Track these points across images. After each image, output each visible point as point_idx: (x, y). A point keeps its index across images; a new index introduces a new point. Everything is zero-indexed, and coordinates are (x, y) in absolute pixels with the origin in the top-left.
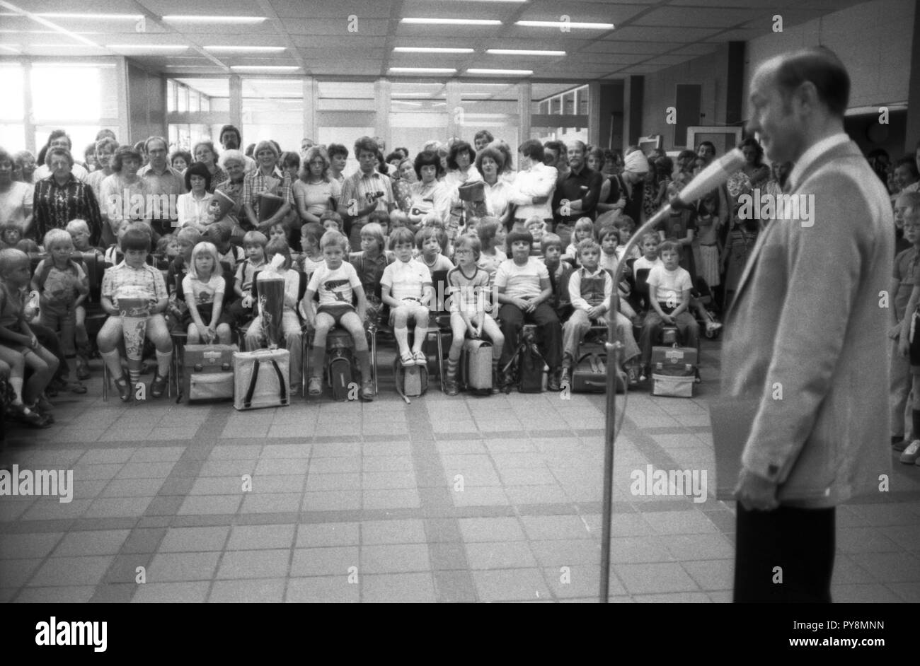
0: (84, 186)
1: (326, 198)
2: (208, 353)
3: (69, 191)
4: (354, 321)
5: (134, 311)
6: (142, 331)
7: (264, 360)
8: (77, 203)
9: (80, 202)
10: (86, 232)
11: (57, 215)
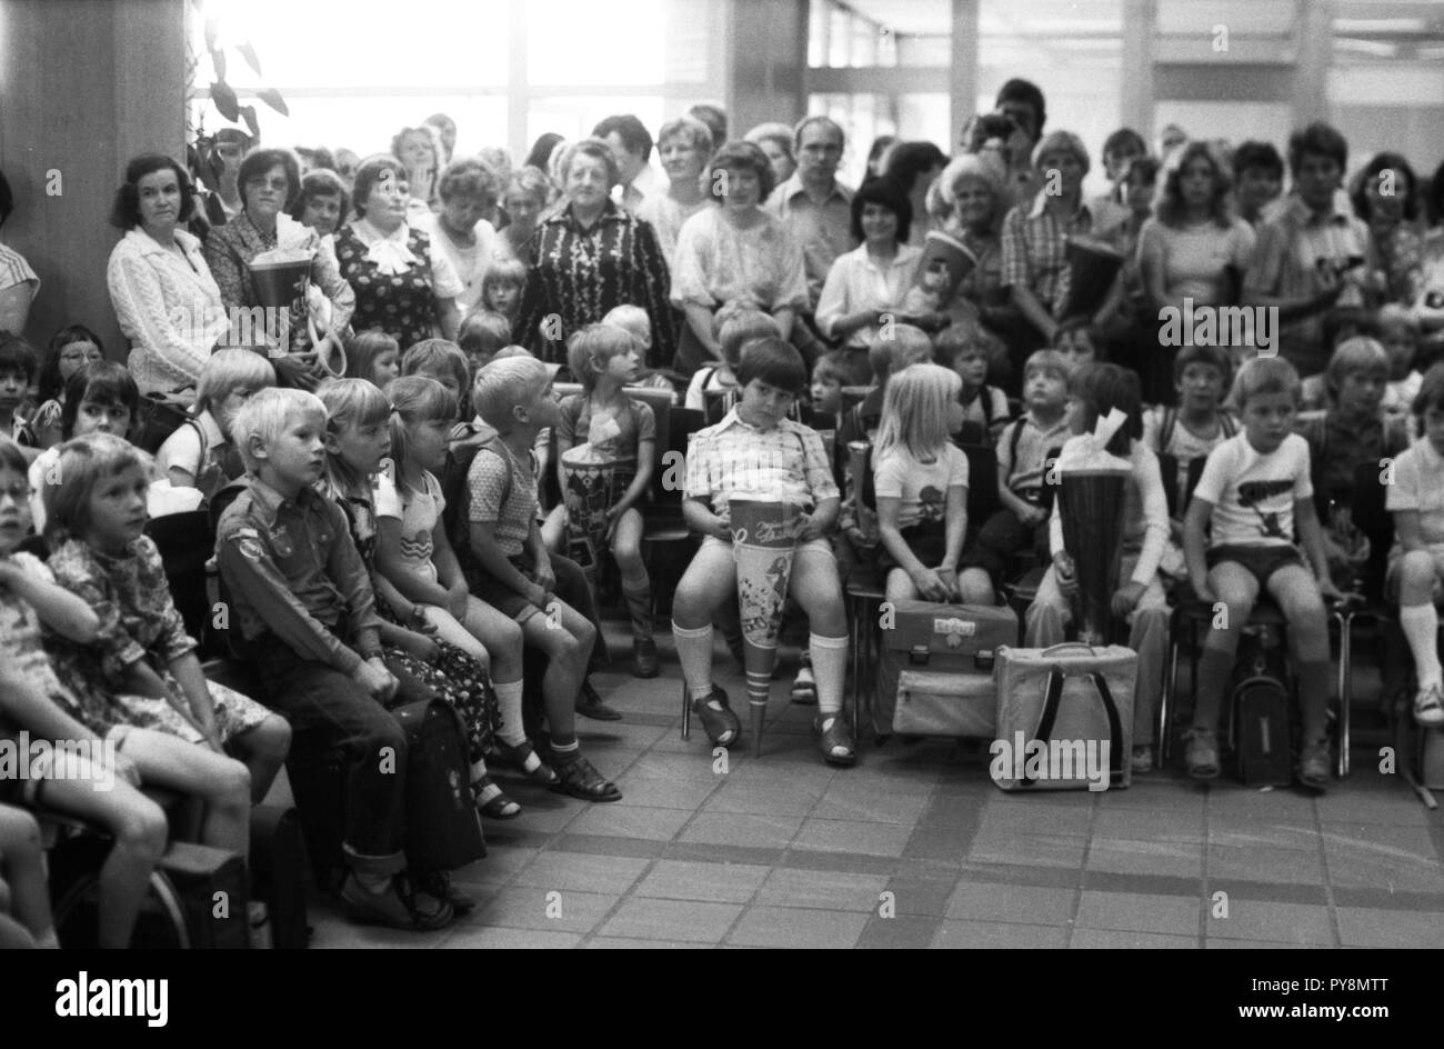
0: (634, 224)
1: (1217, 265)
2: (945, 622)
3: (604, 240)
4: (1302, 588)
5: (765, 531)
6: (782, 579)
7: (1075, 670)
8: (618, 267)
9: (625, 263)
10: (643, 334)
11: (576, 295)
